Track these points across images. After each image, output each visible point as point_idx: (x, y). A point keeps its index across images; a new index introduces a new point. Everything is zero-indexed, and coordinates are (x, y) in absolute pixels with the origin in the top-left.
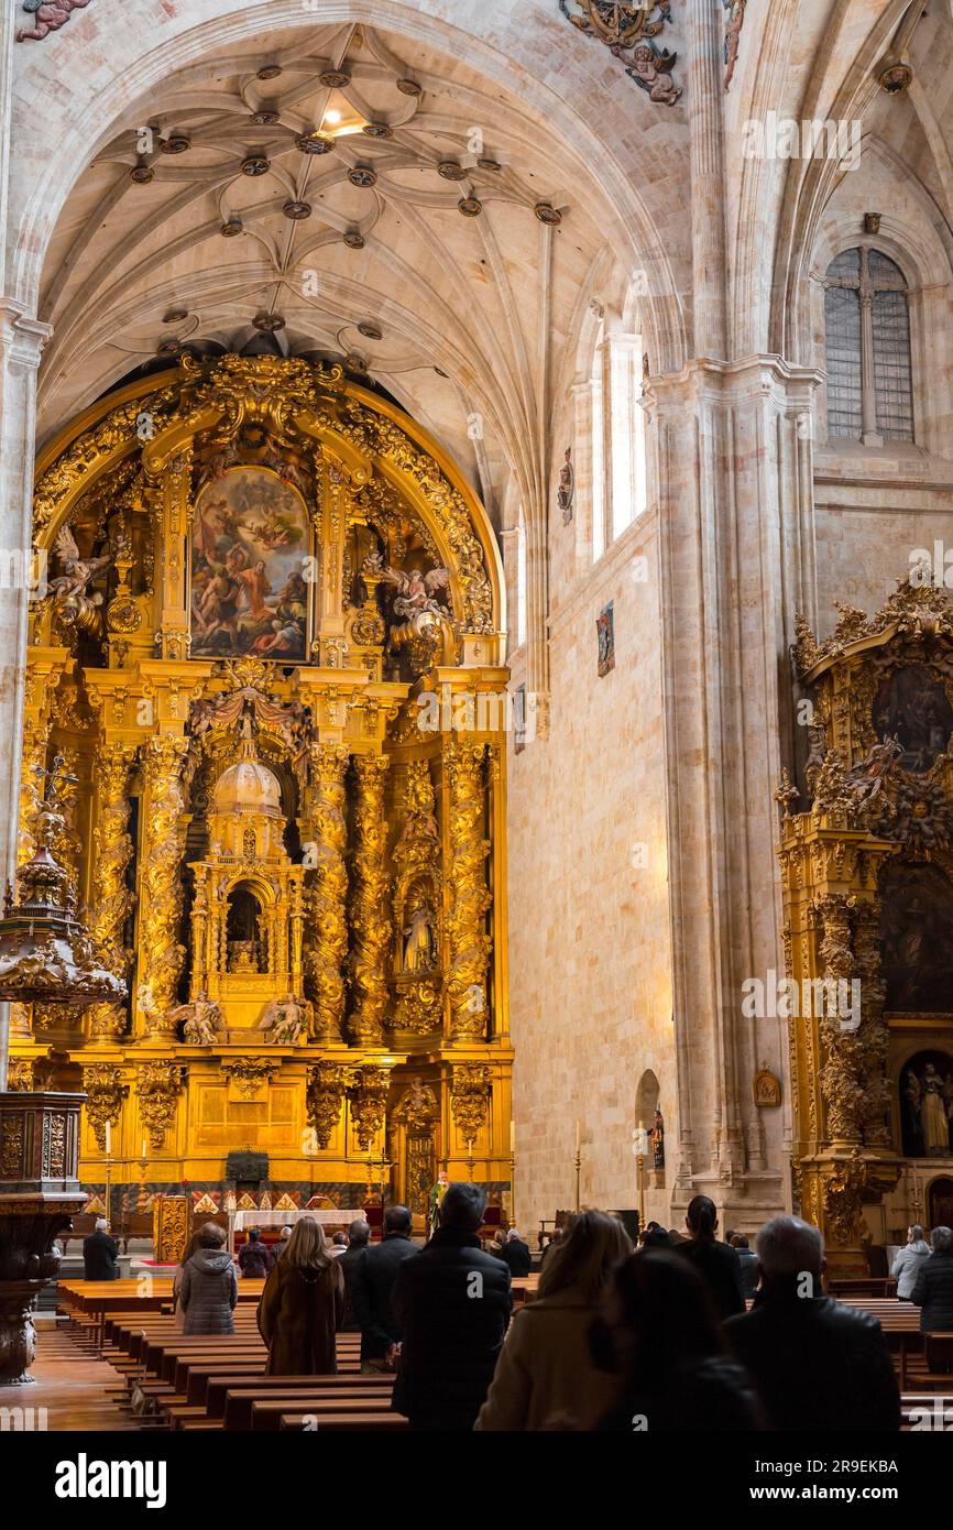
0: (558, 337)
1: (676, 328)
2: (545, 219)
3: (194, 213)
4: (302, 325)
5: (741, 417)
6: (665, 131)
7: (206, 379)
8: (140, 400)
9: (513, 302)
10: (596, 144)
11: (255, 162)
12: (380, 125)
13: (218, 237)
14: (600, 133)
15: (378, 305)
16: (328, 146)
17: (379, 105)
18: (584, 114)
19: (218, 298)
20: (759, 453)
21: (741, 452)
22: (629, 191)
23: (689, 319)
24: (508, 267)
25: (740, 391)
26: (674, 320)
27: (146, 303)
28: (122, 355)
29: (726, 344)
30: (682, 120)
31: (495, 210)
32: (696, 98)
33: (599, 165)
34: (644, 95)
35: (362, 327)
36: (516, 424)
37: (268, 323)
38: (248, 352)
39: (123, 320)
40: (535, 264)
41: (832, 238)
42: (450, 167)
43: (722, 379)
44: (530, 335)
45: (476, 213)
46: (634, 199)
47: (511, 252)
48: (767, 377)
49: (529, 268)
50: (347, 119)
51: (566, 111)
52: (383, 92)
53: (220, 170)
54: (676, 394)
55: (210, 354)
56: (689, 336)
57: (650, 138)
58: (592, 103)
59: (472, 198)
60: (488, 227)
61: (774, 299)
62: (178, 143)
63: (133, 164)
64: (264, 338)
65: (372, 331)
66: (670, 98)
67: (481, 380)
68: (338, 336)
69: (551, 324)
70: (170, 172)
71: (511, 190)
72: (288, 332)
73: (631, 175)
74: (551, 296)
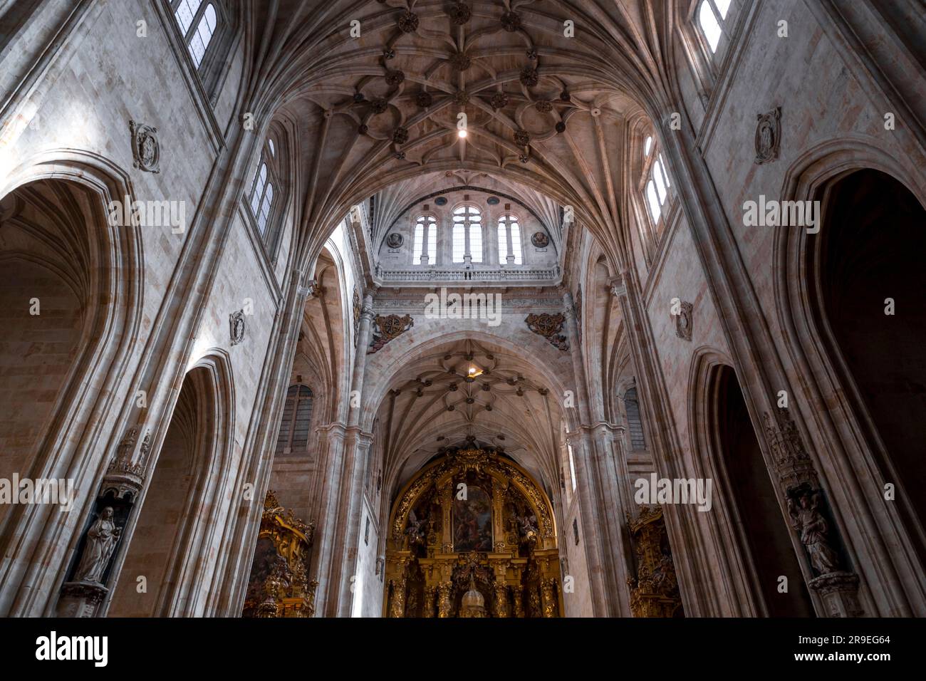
0: (555, 432)
1: (574, 417)
2: (542, 394)
3: (438, 405)
4: (482, 438)
5: (598, 443)
6: (564, 358)
7: (454, 459)
8: (434, 467)
9: (539, 422)
10: (543, 365)
11: (453, 387)
12: (486, 371)
13: (448, 412)
14: (544, 361)
15: (500, 428)
16: (473, 379)
17: (485, 365)
18: (538, 356)
19: (453, 432)
20: (605, 454)
21: (599, 455)
22: (555, 377)
23: (578, 414)
24: (536, 411)
25: (597, 434)
26: (574, 414)
27: (429, 434)
29: (590, 420)
30: (570, 355)
31: (528, 393)
32: (573, 348)
33: (545, 370)
34: (557, 349)
35: (498, 437)
36: (546, 461)
37: (471, 439)
38: (466, 448)
39: (422, 440)
40: (544, 410)
41: (624, 385)
42: (511, 382)
43: (589, 431)
44: (546, 432)
45: (521, 395)
46: (557, 379)
47: (536, 406)
48: (604, 429)
49: (542, 411)
50: (477, 371)
51: (533, 356)
52: (483, 360)
53: (443, 391)
54: (577, 438)
55: (454, 450)
56: (579, 419)
57: (560, 361)
58: (541, 353)
59: (520, 391)
60: (528, 400)
61: (605, 404)
62: (428, 383)
63: (416, 391)
64: (470, 442)
65: (502, 437)
66: (565, 349)
67: (535, 449)
68: (492, 440)
69: (552, 428)
70: (429, 393)
71: (530, 386)
72: (478, 441)
73: (555, 372)
74: (550, 419)
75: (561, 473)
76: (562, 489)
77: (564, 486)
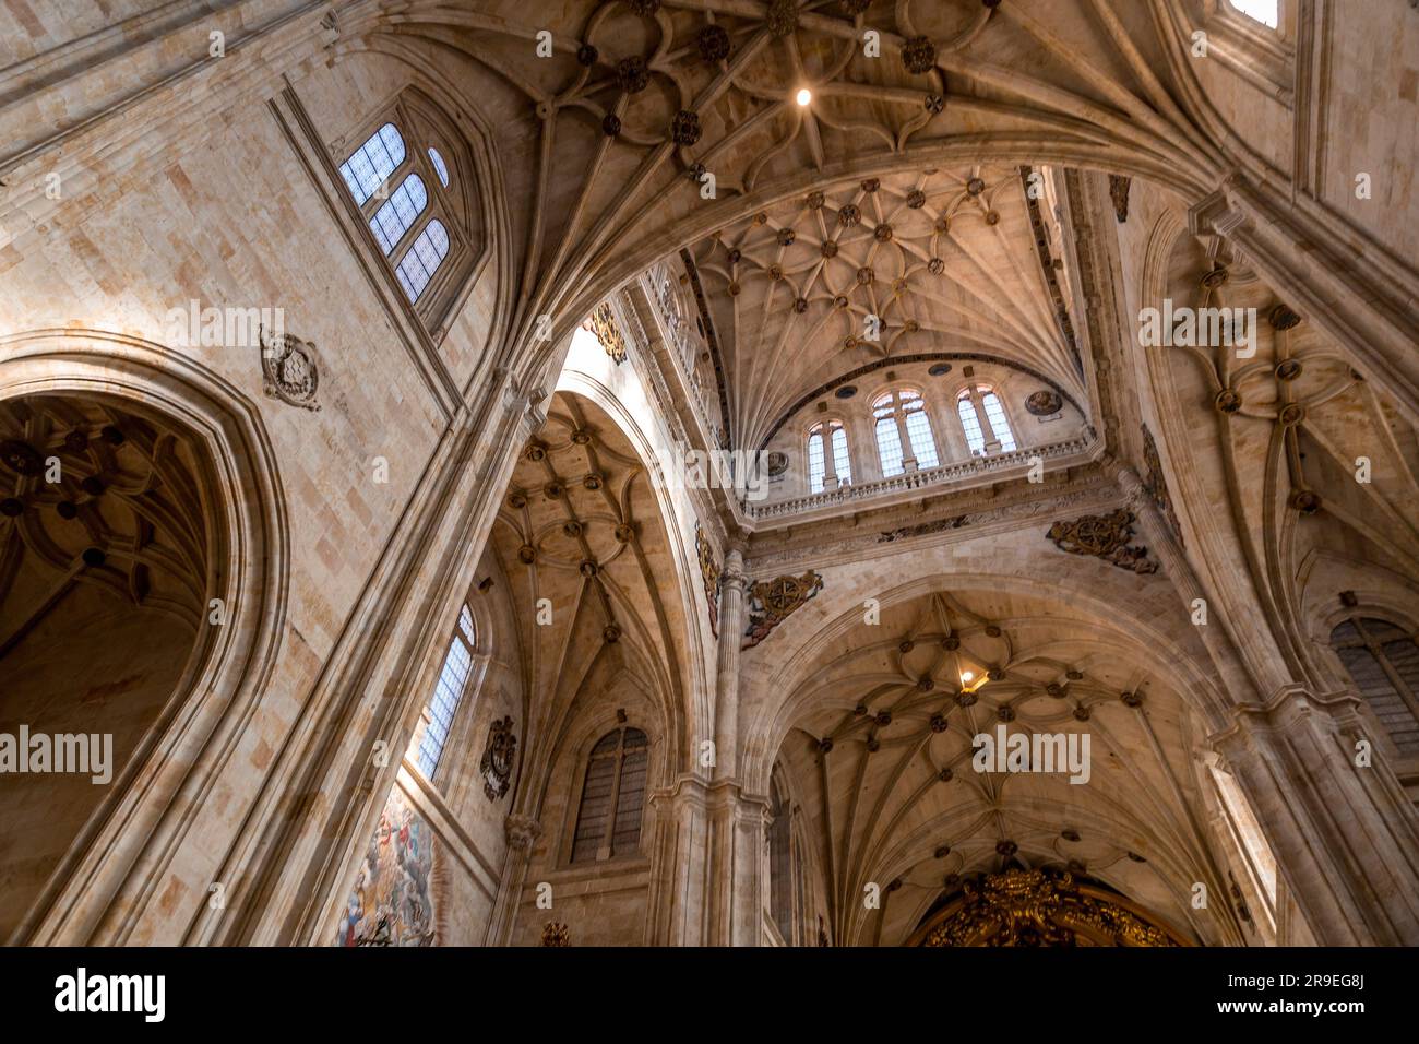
0: (1188, 794)
1: (1216, 699)
2: (1132, 705)
3: (915, 773)
4: (1031, 845)
5: (1298, 741)
6: (1153, 588)
7: (982, 902)
8: (945, 922)
9: (1145, 777)
10: (1108, 607)
11: (938, 723)
12: (996, 672)
13: (940, 785)
14: (1107, 600)
15: (1061, 811)
16: (974, 698)
17: (991, 659)
18: (1093, 594)
19: (966, 834)
20: (1326, 761)
21: (1311, 767)
23: (1224, 691)
24: (1130, 753)
25: (1287, 720)
26: (1213, 695)
27: (913, 839)
28: (925, 892)
29: (1258, 693)
30: (1165, 578)
31: (1100, 713)
32: (1167, 561)
33: (1116, 619)
34: (1133, 574)
35: (1064, 834)
36: (1187, 868)
37: (1006, 847)
38: (1001, 871)
39: (901, 854)
40: (1148, 746)
41: (1320, 616)
42: (1056, 690)
43: (1265, 716)
44: (1168, 799)
45: (1087, 718)
46: (1148, 630)
47: (1127, 741)
48: (1302, 703)
49: (1142, 748)
50: (978, 677)
51: (1081, 596)
52: (981, 643)
53: (919, 734)
54: (1237, 743)
55: (978, 881)
56: (1229, 701)
57: (1145, 593)
58: (1096, 586)
59: (1080, 707)
60: (1097, 721)
61: (1286, 656)
62: (884, 718)
63: (865, 739)
64: (1008, 857)
65: (1073, 836)
66: (1153, 569)
67: (1152, 845)
68: (1054, 846)
69: (1178, 786)
70: (892, 742)
71: (1100, 693)
72: (1022, 852)
73: (1140, 617)
74: (1168, 765)
75: (1229, 885)
76: (1244, 924)
77: (1246, 915)
